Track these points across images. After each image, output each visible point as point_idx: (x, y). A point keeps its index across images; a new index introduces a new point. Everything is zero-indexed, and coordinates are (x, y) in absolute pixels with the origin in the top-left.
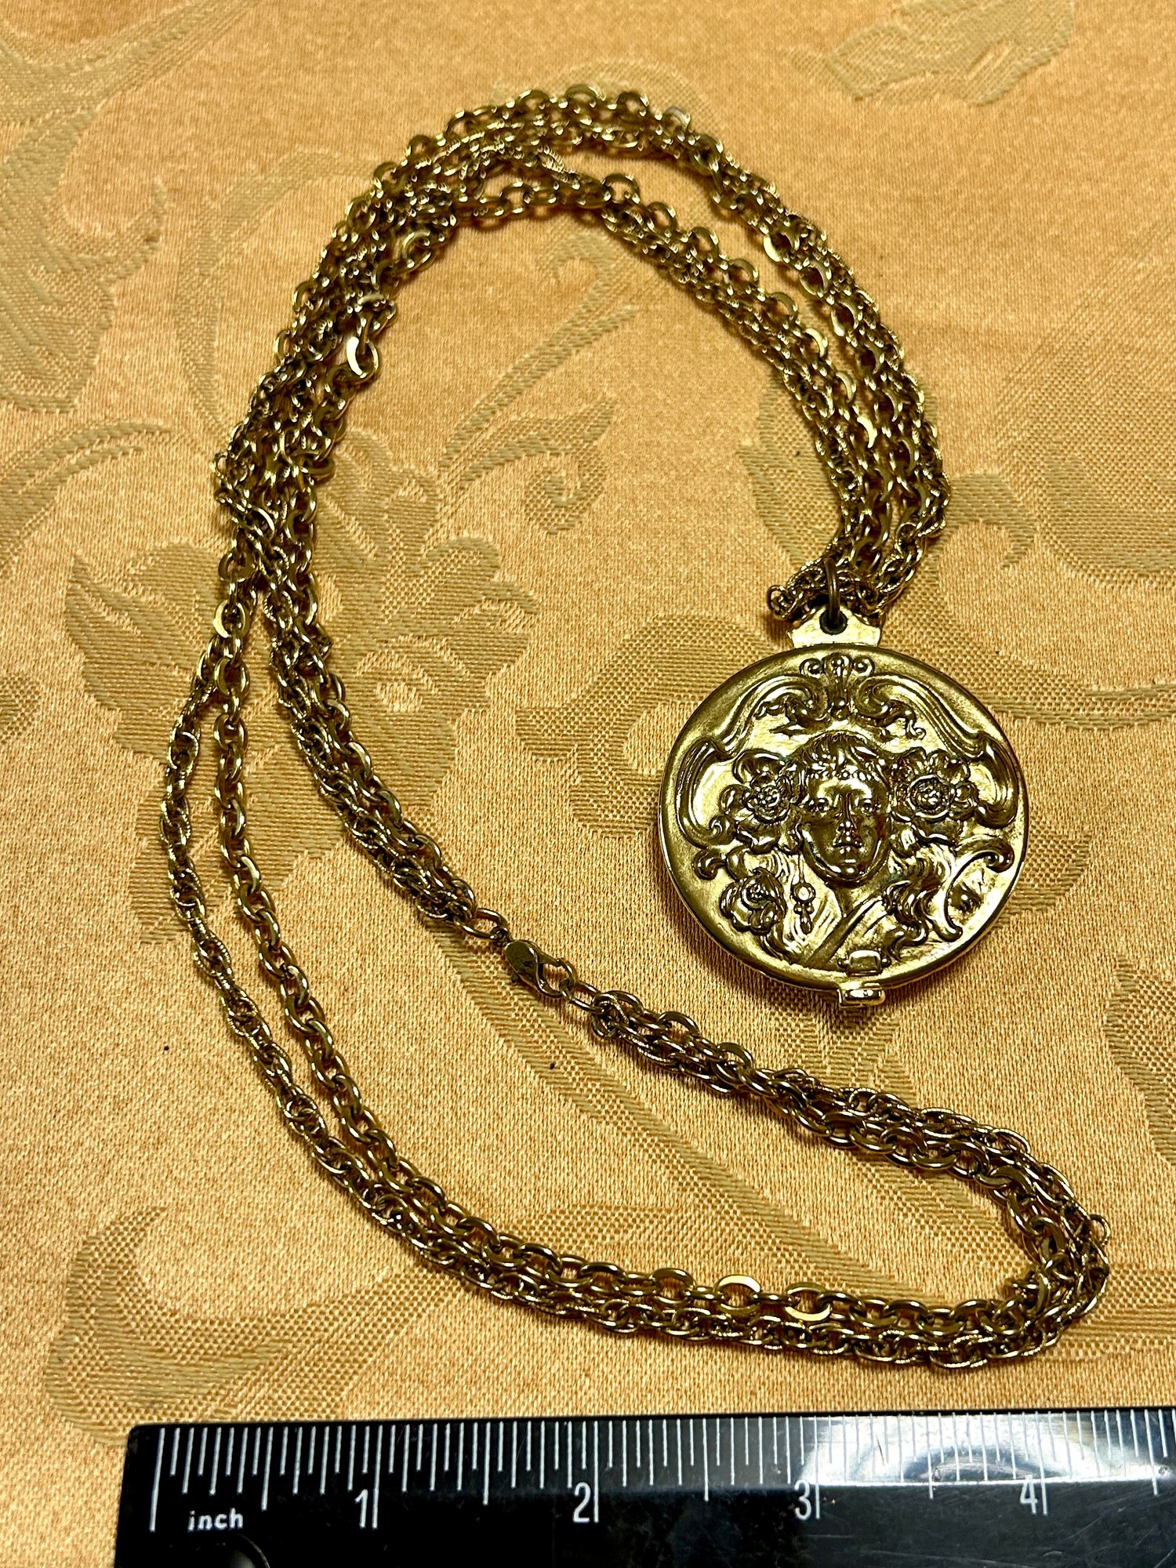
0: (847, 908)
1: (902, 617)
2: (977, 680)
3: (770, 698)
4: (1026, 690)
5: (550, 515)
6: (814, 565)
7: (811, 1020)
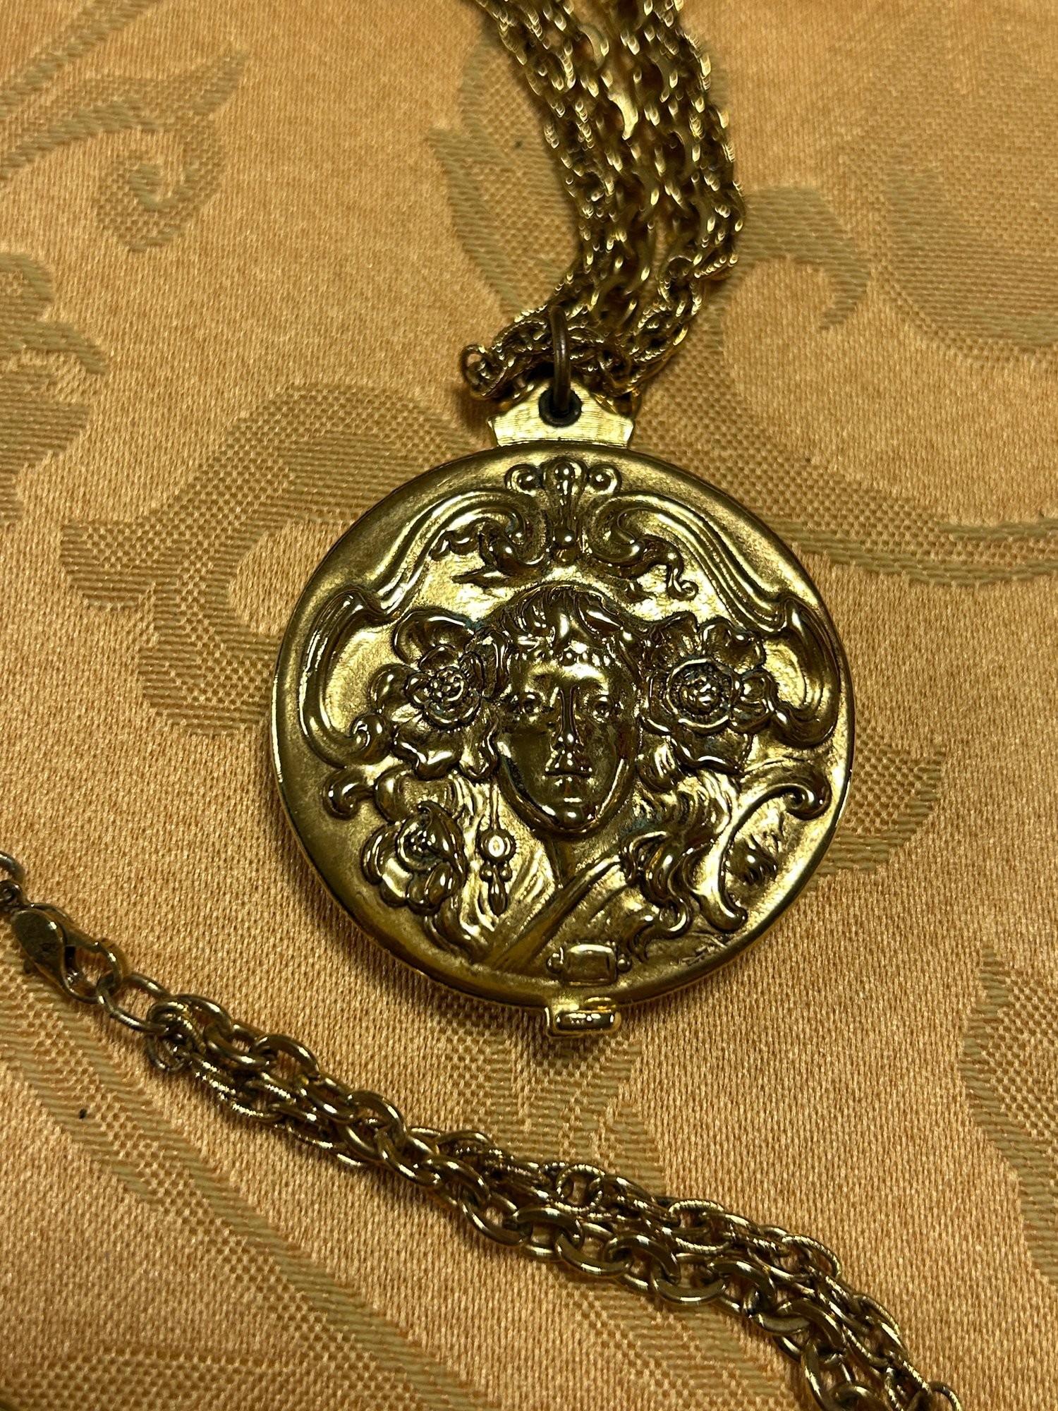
0: (564, 873)
1: (666, 400)
2: (776, 501)
3: (456, 525)
4: (851, 519)
5: (134, 222)
6: (534, 315)
7: (503, 1043)
